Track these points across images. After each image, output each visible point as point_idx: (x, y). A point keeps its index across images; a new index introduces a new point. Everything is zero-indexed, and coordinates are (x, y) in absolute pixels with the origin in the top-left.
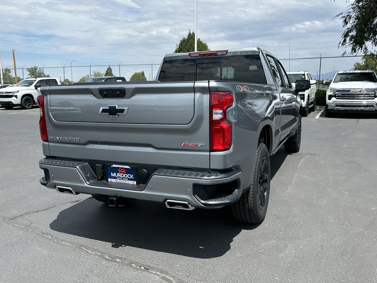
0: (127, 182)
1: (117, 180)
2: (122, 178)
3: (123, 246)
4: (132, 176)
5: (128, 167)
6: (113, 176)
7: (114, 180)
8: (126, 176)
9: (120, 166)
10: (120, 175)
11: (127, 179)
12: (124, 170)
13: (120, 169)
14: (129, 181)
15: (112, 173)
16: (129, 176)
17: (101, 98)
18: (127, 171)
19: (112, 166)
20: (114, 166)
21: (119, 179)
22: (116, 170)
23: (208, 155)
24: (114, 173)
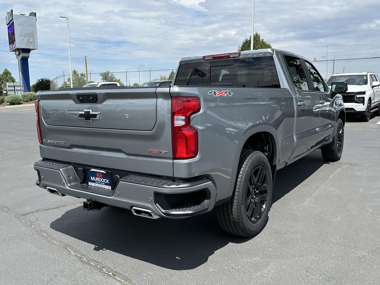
0: (103, 186)
1: (96, 184)
2: (100, 182)
3: (104, 249)
4: (107, 181)
5: (103, 172)
6: (93, 180)
7: (93, 183)
8: (103, 180)
9: (98, 171)
10: (98, 179)
11: (104, 184)
12: (101, 175)
13: (98, 173)
14: (105, 186)
15: (91, 177)
16: (106, 181)
17: (79, 104)
18: (104, 176)
19: (91, 170)
20: (93, 170)
21: (98, 183)
22: (95, 174)
23: (172, 163)
24: (93, 177)
